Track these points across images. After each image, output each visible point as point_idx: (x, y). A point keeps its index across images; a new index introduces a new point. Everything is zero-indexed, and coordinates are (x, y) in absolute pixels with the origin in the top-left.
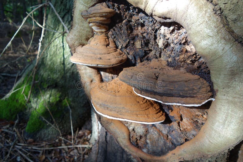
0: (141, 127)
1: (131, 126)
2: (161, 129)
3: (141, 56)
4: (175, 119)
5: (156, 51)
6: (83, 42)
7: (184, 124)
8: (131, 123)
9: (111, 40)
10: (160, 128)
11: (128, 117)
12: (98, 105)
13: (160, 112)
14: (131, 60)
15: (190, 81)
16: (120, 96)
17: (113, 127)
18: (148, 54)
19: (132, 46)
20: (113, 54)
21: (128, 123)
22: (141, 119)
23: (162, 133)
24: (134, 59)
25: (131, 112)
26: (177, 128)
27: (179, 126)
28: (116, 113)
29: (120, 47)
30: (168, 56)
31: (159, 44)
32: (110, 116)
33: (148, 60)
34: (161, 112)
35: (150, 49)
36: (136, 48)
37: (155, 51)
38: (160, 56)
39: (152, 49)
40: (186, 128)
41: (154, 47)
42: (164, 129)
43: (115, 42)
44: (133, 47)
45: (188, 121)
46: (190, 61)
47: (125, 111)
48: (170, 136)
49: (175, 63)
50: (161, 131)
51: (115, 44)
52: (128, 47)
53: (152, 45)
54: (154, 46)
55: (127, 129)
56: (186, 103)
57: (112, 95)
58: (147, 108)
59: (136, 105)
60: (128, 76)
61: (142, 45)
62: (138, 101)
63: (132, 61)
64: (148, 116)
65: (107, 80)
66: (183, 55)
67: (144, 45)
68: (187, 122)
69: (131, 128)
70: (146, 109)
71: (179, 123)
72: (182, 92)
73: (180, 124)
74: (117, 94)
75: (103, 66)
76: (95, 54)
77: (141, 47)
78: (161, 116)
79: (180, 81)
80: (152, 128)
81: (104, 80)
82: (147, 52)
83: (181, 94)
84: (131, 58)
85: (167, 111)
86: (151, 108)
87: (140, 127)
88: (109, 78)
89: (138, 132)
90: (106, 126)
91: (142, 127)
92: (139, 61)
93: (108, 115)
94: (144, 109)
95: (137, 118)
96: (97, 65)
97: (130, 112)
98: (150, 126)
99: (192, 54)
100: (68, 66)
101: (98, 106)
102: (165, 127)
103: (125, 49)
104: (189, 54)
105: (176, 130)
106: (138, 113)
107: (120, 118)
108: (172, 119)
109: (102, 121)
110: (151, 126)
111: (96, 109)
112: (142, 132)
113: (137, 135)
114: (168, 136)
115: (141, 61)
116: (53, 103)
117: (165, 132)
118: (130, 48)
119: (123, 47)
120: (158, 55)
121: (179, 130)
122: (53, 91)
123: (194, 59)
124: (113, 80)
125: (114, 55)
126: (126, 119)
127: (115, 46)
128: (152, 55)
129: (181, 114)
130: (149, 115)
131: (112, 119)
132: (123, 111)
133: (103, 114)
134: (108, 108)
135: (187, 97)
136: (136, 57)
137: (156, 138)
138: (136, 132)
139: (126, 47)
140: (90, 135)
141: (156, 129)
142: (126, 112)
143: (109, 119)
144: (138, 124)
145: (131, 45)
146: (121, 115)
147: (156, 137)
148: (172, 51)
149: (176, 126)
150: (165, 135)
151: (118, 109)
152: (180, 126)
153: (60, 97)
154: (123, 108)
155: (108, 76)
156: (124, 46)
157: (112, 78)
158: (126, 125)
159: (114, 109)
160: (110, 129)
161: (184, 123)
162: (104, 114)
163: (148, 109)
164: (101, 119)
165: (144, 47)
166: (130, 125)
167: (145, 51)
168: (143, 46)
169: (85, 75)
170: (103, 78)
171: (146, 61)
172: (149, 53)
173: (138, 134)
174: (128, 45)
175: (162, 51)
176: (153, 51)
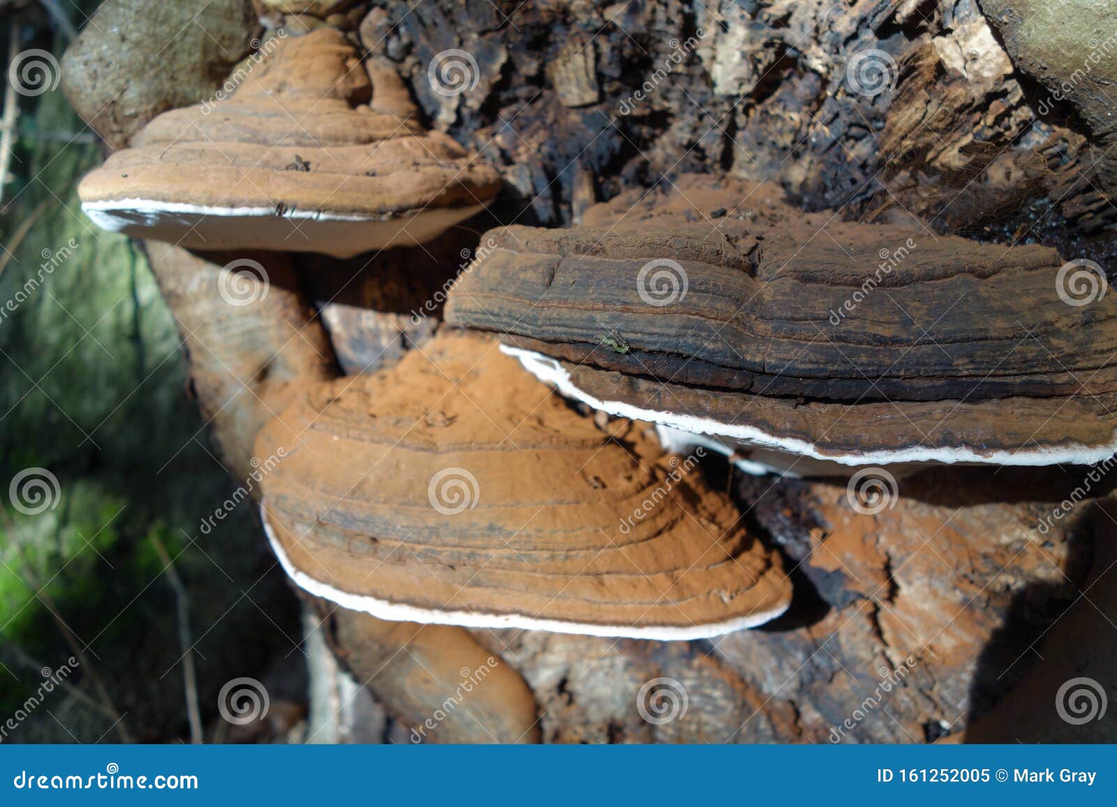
0: (612, 666)
1: (546, 666)
2: (751, 669)
3: (601, 158)
4: (850, 588)
5: (701, 117)
6: (188, 89)
7: (907, 618)
8: (546, 641)
9: (379, 70)
10: (748, 658)
11: (533, 601)
12: (299, 527)
13: (746, 546)
14: (529, 198)
15: (1003, 275)
16: (464, 446)
17: (427, 681)
18: (646, 148)
19: (531, 100)
20: (400, 145)
21: (526, 640)
22: (630, 606)
23: (758, 691)
24: (545, 190)
25: (553, 557)
26: (864, 654)
27: (879, 633)
28: (436, 575)
29: (446, 116)
30: (787, 140)
31: (717, 72)
32: (392, 601)
33: (647, 185)
34: (758, 548)
35: (657, 108)
36: (559, 106)
37: (691, 119)
38: (727, 160)
39: (674, 106)
40: (931, 648)
41: (685, 94)
42: (773, 662)
43: (407, 82)
44: (539, 104)
45: (935, 594)
46: (962, 150)
47: (506, 552)
48: (817, 707)
49: (846, 184)
50: (748, 679)
51: (413, 97)
52: (504, 113)
53: (673, 77)
54: (680, 86)
55: (517, 687)
56: (1007, 441)
57: (402, 445)
58: (661, 522)
59: (584, 504)
60: (522, 276)
61: (600, 78)
62: (597, 479)
63: (537, 203)
64: (675, 581)
65: (366, 358)
66: (919, 103)
67: (616, 73)
68: (927, 607)
69: (544, 679)
70: (659, 533)
71: (874, 617)
72: (970, 356)
73: (884, 625)
74: (442, 435)
75: (322, 217)
76: (265, 142)
77: (591, 96)
78: (762, 573)
79: (939, 271)
80: (689, 666)
81: (351, 363)
82: (636, 129)
83: (963, 367)
84: (524, 187)
85: (791, 542)
86: (691, 518)
87: (607, 662)
88: (385, 342)
89: (594, 701)
90: (379, 677)
91: (621, 660)
92: (583, 193)
93: (377, 596)
94: (644, 531)
95: (597, 598)
96: (273, 210)
97: (546, 554)
98: (674, 651)
99: (977, 92)
100: (165, 349)
101: (303, 532)
102: (781, 654)
103: (483, 125)
104: (958, 93)
105: (859, 669)
106: (600, 560)
107: (468, 610)
108: (829, 590)
109: (347, 646)
110: (686, 648)
111: (288, 556)
112: (618, 697)
113: (586, 723)
114: (797, 714)
115: (601, 196)
116: (77, 563)
117: (778, 686)
118: (514, 117)
119: (465, 111)
120: (715, 150)
121: (879, 661)
122: (82, 495)
123: (990, 133)
124: (411, 355)
125: (408, 153)
126: (514, 612)
127: (412, 107)
128: (670, 150)
129: (887, 554)
130: (682, 574)
131: (415, 626)
132: (493, 553)
133: (338, 587)
134: (374, 540)
135: (1006, 393)
136: (562, 173)
137: (717, 732)
138: (581, 700)
139: (489, 112)
140: (300, 726)
141: (716, 672)
142: (513, 564)
143: (397, 624)
144: (589, 647)
145: (523, 92)
146: (477, 584)
147: (720, 725)
148: (814, 105)
149: (857, 639)
150: (779, 705)
151: (453, 540)
152: (888, 636)
153: (119, 525)
154: (491, 528)
155: (376, 334)
156: (474, 103)
157: (405, 345)
158: (509, 656)
159: (420, 548)
160: (402, 695)
161: (908, 611)
162: (350, 592)
163: (671, 526)
164: (343, 633)
165: (617, 94)
166: (540, 658)
167: (622, 119)
168: (606, 88)
169: (214, 336)
170: (345, 350)
171: (635, 192)
172: (653, 137)
173: (596, 716)
174: (504, 96)
175: (741, 120)
176: (676, 125)
